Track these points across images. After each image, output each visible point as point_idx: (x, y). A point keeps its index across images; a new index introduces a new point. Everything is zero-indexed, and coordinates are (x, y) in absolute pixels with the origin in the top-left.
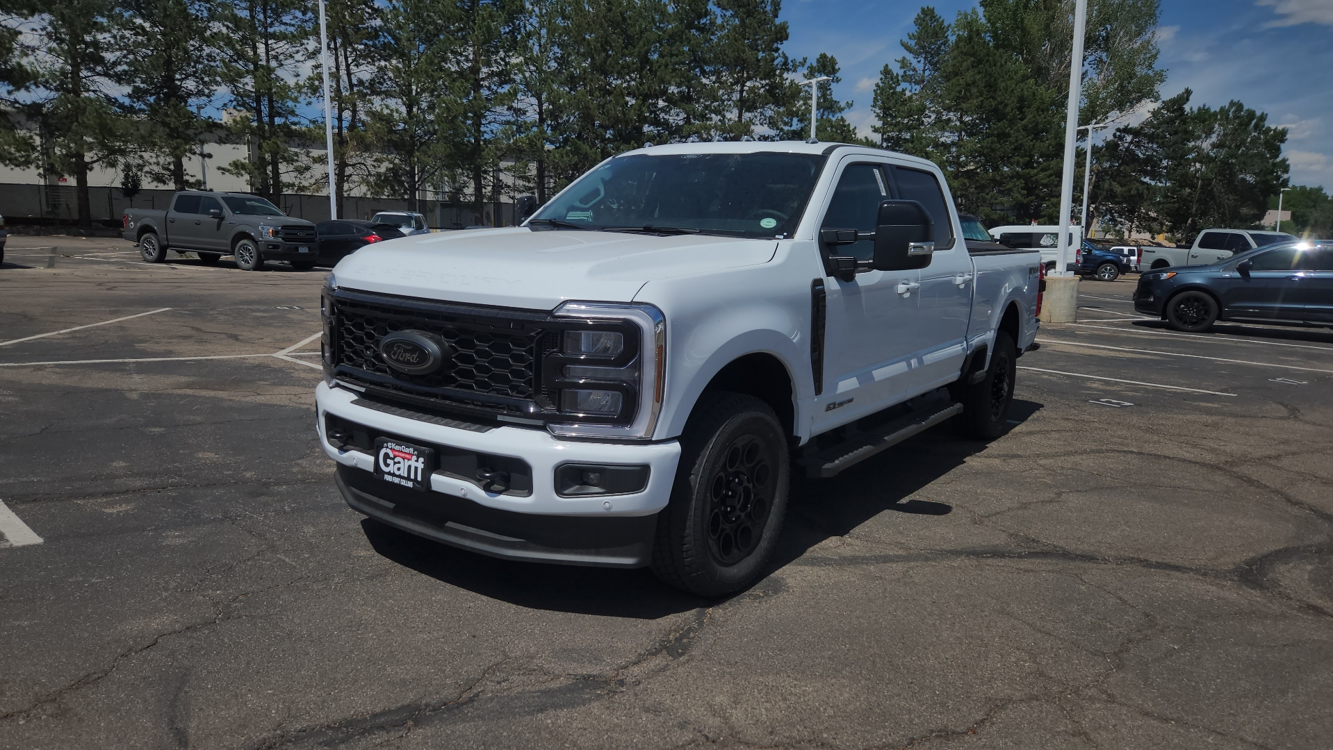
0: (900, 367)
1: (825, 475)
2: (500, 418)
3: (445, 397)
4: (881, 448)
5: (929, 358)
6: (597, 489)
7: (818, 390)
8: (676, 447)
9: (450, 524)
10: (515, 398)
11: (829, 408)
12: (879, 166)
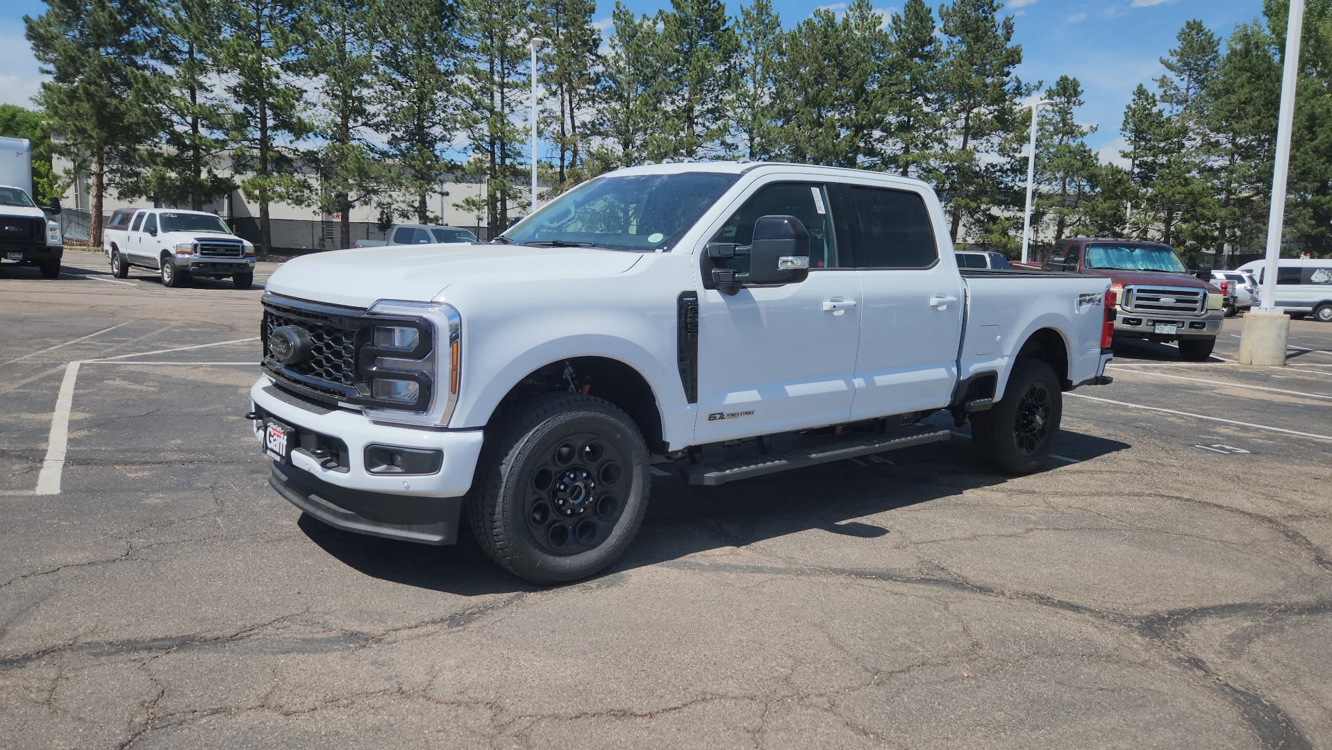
0: (838, 385)
1: (707, 483)
2: (340, 404)
3: (306, 384)
4: (800, 463)
5: (881, 380)
6: (399, 470)
7: (692, 396)
8: (478, 436)
9: (313, 497)
10: (344, 385)
11: (712, 417)
12: (819, 185)
